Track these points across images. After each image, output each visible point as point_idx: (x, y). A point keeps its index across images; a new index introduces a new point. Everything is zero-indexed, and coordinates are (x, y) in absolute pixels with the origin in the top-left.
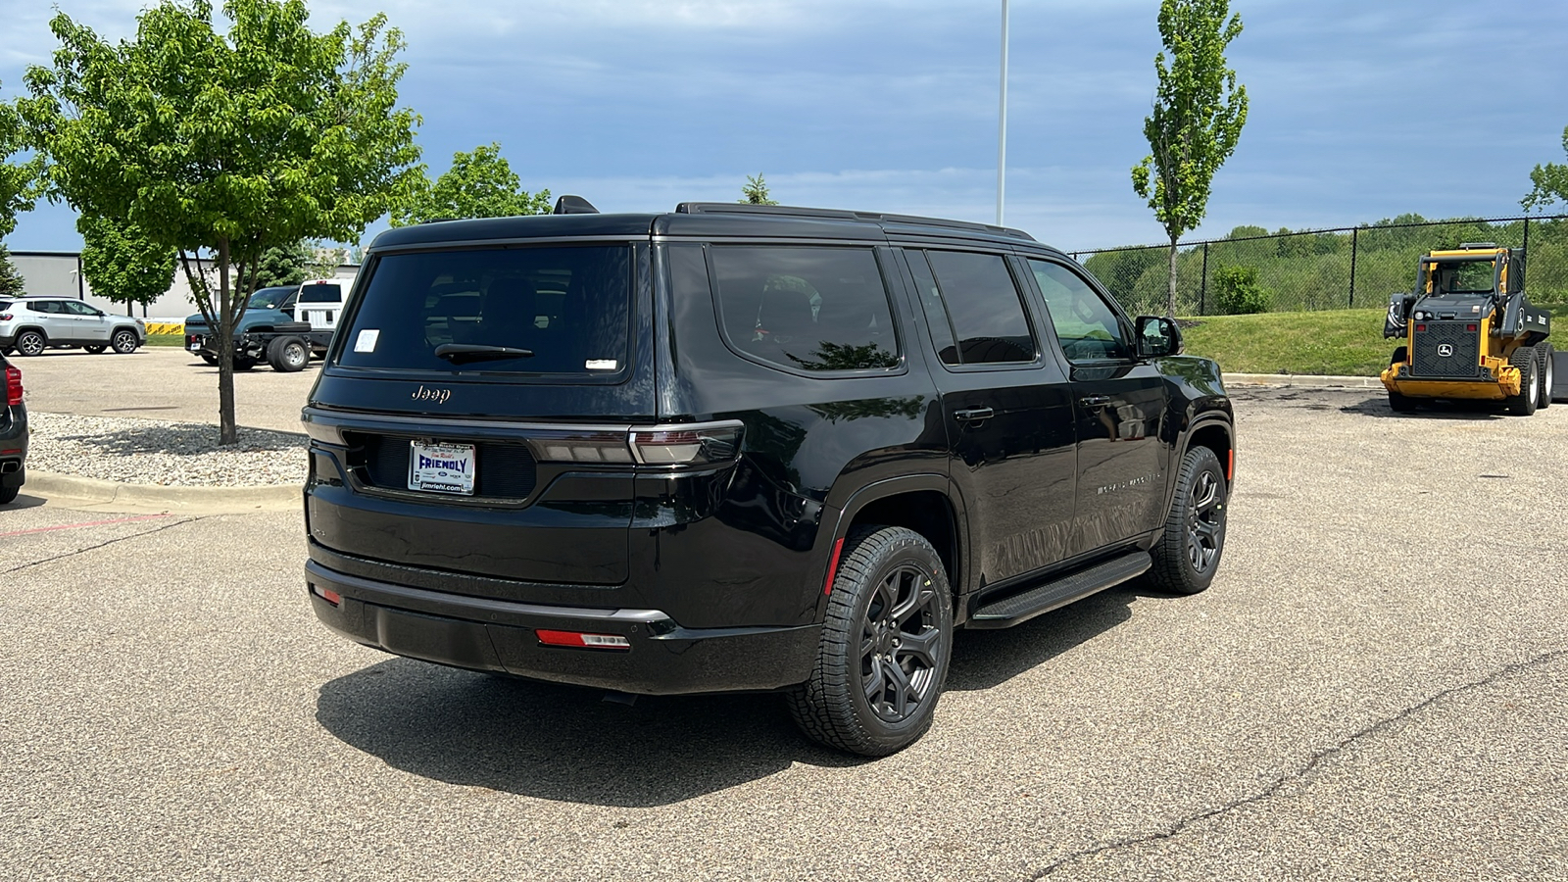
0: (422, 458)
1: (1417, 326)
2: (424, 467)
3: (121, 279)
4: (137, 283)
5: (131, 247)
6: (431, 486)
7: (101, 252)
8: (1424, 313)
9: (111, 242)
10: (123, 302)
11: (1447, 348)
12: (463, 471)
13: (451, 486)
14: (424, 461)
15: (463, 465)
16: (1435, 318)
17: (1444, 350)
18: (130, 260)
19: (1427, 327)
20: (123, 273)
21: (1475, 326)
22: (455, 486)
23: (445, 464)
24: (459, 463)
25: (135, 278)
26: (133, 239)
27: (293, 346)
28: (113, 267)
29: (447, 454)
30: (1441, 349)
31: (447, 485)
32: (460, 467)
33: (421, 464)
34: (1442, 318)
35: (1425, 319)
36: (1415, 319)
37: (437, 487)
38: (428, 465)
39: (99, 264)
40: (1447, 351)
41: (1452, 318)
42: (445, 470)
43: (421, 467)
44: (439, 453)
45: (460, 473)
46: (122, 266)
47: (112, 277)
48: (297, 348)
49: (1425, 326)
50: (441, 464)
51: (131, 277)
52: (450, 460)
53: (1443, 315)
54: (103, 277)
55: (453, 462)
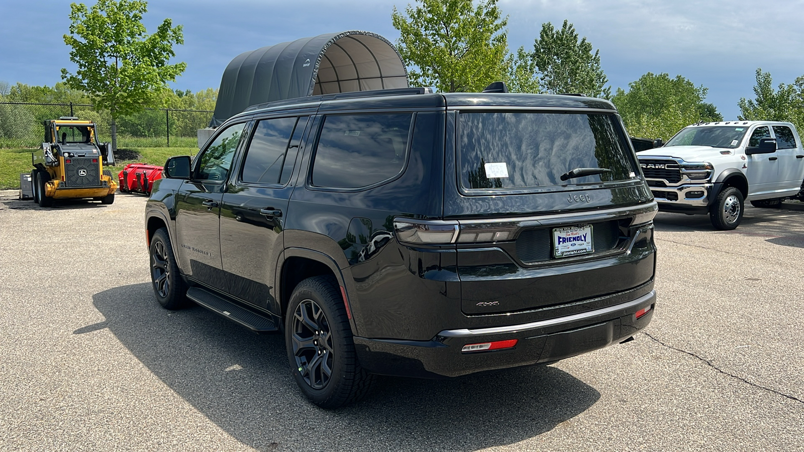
0: (559, 238)
1: (66, 160)
2: (561, 243)
6: (569, 253)
8: (69, 153)
11: (84, 171)
12: (585, 241)
13: (580, 250)
14: (561, 240)
15: (585, 237)
16: (75, 156)
17: (82, 173)
19: (72, 161)
21: (97, 160)
22: (582, 250)
23: (574, 239)
24: (582, 237)
29: (575, 232)
30: (80, 172)
31: (578, 250)
32: (583, 238)
33: (559, 242)
34: (79, 156)
35: (70, 156)
36: (64, 157)
37: (572, 253)
38: (564, 241)
40: (84, 173)
41: (84, 156)
42: (575, 242)
43: (559, 244)
44: (570, 233)
45: (584, 242)
49: (70, 160)
50: (572, 239)
52: (576, 236)
53: (79, 154)
55: (579, 237)
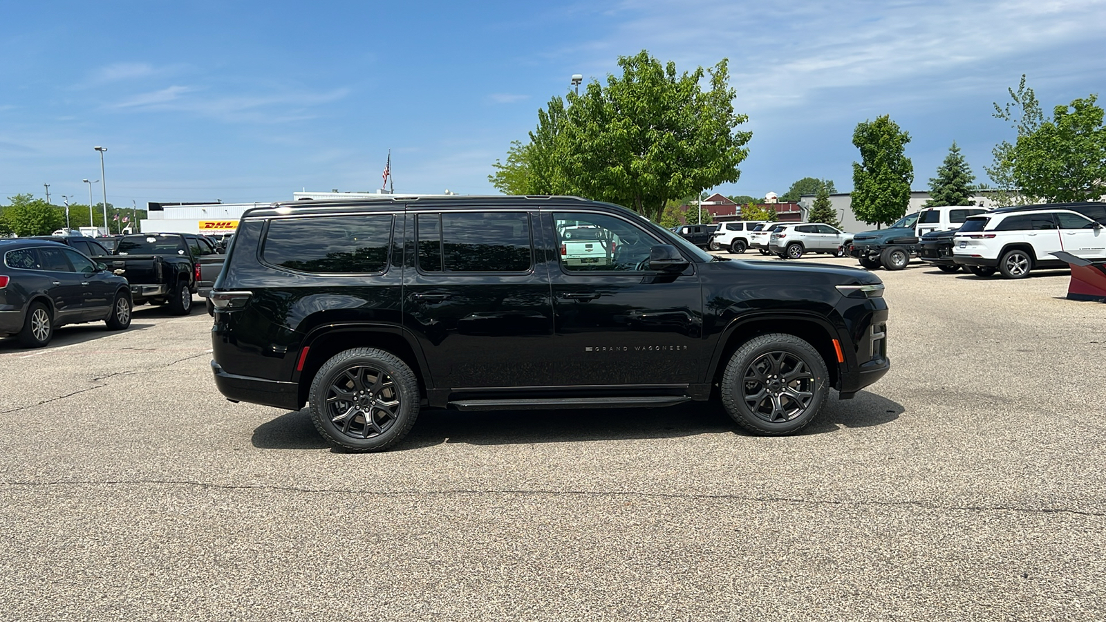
3: (872, 210)
4: (882, 211)
5: (879, 189)
7: (862, 193)
9: (867, 186)
10: (875, 224)
18: (877, 197)
20: (873, 206)
25: (880, 208)
26: (880, 184)
27: (898, 253)
28: (868, 202)
39: (861, 200)
46: (873, 201)
47: (867, 209)
48: (901, 254)
51: (878, 209)
54: (862, 209)
